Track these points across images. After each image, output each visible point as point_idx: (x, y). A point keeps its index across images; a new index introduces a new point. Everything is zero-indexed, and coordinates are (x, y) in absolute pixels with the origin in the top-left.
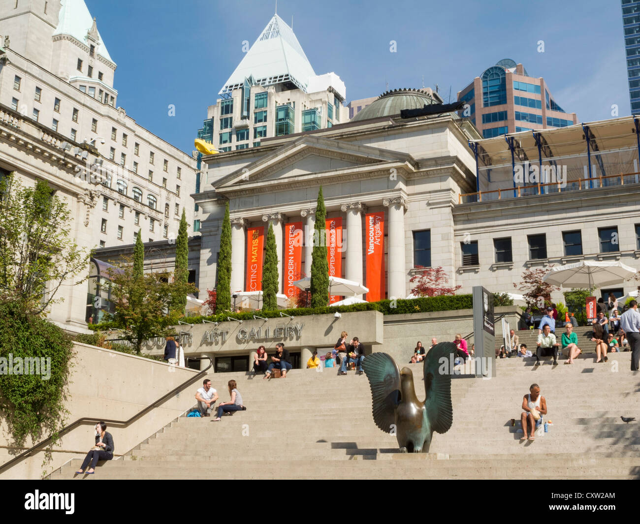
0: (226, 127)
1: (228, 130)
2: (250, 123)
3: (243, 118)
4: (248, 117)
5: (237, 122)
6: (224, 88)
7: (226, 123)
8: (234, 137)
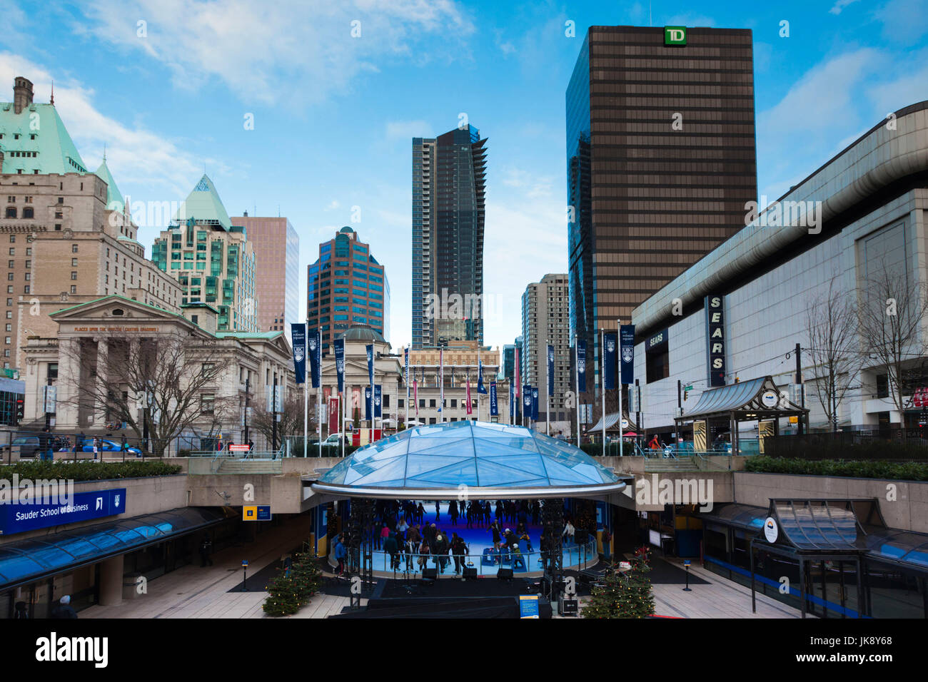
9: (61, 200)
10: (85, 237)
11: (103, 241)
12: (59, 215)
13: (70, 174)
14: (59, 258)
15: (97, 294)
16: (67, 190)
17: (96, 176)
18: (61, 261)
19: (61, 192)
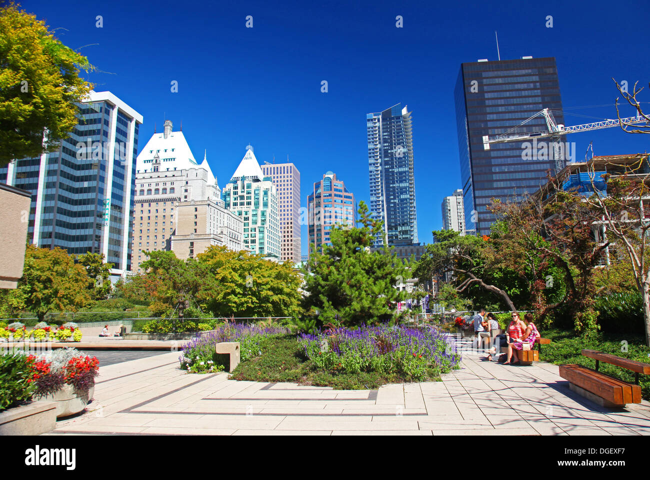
0: (236, 194)
1: (237, 196)
2: (245, 195)
3: (242, 192)
4: (244, 192)
5: (240, 194)
6: (232, 178)
7: (235, 193)
8: (239, 198)
9: (187, 183)
10: (200, 203)
11: (209, 205)
12: (186, 191)
13: (191, 169)
14: (189, 215)
15: (207, 233)
16: (190, 177)
17: (204, 169)
18: (190, 217)
19: (187, 179)
